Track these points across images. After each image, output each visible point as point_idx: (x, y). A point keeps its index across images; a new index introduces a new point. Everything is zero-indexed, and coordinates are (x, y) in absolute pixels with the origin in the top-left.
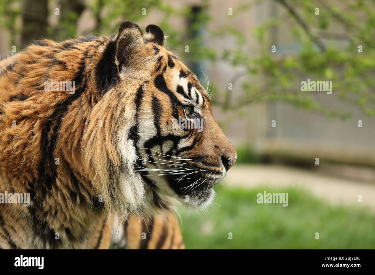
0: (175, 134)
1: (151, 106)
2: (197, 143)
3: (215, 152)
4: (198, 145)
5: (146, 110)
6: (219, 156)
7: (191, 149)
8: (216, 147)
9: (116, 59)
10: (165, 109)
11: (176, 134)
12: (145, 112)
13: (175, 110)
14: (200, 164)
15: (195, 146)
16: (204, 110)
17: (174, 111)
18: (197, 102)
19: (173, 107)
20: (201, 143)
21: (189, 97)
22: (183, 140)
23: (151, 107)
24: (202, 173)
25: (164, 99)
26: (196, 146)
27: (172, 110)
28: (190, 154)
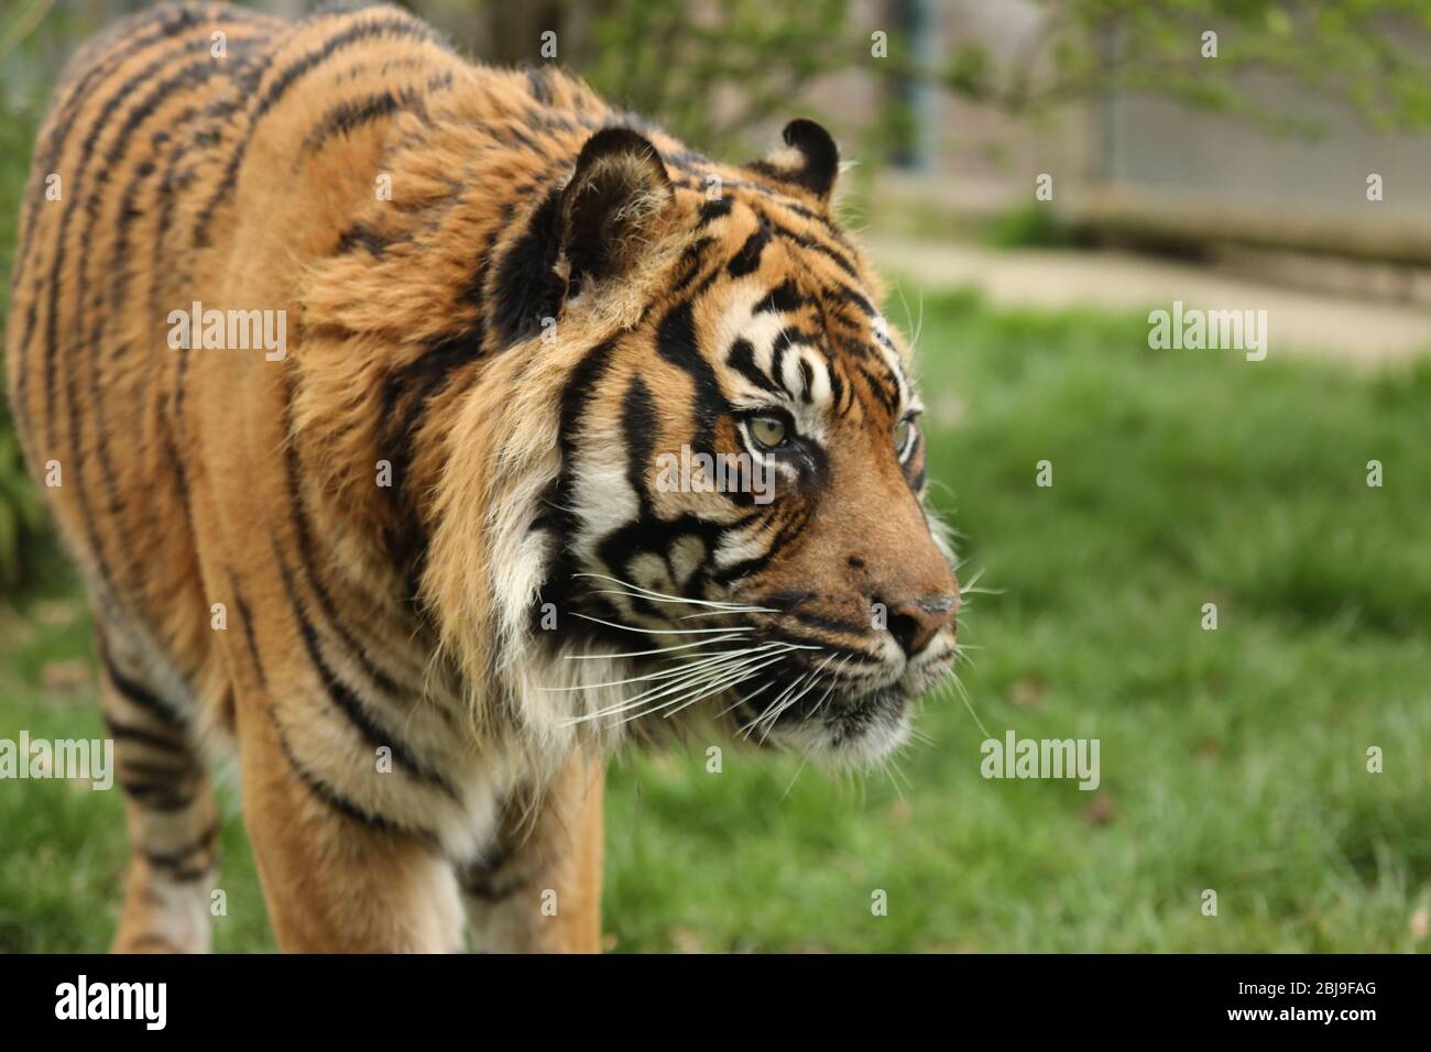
0: (702, 515)
1: (620, 417)
2: (784, 550)
3: (847, 580)
4: (786, 557)
5: (598, 431)
6: (864, 595)
7: (761, 570)
8: (855, 563)
9: (562, 255)
10: (668, 427)
11: (706, 513)
12: (595, 436)
13: (704, 431)
14: (790, 624)
15: (775, 560)
16: (839, 427)
17: (698, 434)
18: (807, 397)
19: (698, 420)
20: (798, 550)
21: (771, 380)
22: (735, 537)
23: (618, 421)
24: (800, 657)
25: (673, 390)
26: (777, 560)
27: (693, 429)
28: (758, 585)
